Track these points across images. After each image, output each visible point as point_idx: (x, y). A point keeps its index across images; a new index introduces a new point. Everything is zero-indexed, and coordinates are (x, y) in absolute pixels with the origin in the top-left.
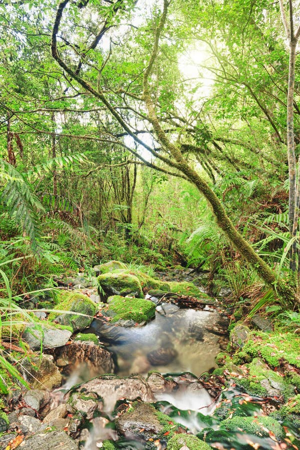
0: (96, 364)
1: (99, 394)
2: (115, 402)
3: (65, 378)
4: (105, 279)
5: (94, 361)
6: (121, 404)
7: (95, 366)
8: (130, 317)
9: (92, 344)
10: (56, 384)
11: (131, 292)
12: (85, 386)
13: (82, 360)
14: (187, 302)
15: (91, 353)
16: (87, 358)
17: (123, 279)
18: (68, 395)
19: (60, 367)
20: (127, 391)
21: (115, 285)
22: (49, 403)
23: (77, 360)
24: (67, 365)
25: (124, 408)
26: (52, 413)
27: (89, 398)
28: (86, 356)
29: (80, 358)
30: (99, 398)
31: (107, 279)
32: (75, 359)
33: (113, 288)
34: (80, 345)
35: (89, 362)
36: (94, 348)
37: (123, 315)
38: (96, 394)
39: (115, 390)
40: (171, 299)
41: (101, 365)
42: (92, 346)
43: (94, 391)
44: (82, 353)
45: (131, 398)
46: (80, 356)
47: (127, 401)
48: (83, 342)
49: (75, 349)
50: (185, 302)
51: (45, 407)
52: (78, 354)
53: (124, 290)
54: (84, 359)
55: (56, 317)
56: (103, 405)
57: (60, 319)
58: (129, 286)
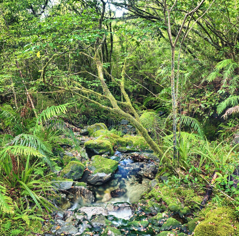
0: (86, 197)
1: (86, 212)
2: (91, 216)
3: (72, 204)
4: (89, 145)
5: (85, 196)
6: (94, 216)
7: (85, 198)
8: (103, 171)
9: (83, 188)
10: (69, 207)
11: (105, 152)
12: (80, 209)
13: (79, 196)
14: (138, 158)
15: (83, 192)
16: (81, 195)
17: (100, 144)
18: (73, 212)
19: (70, 199)
20: (97, 211)
21: (96, 148)
22: (67, 215)
23: (77, 196)
24: (73, 198)
25: (95, 218)
26: (68, 218)
27: (81, 215)
28: (81, 194)
29: (78, 194)
30: (85, 214)
31: (90, 144)
32: (76, 195)
33: (94, 150)
34: (77, 188)
35: (82, 196)
36: (84, 190)
37: (99, 170)
38: (84, 212)
39: (92, 211)
40: (129, 156)
41: (88, 198)
42: (83, 189)
43: (83, 211)
44: (79, 192)
45: (98, 214)
46: (78, 193)
47: (96, 215)
48: (79, 187)
49: (75, 190)
50: (137, 158)
51: (65, 216)
52: (77, 193)
53: (101, 151)
54: (80, 195)
55: (64, 175)
56: (87, 217)
57: (66, 176)
58: (104, 149)
